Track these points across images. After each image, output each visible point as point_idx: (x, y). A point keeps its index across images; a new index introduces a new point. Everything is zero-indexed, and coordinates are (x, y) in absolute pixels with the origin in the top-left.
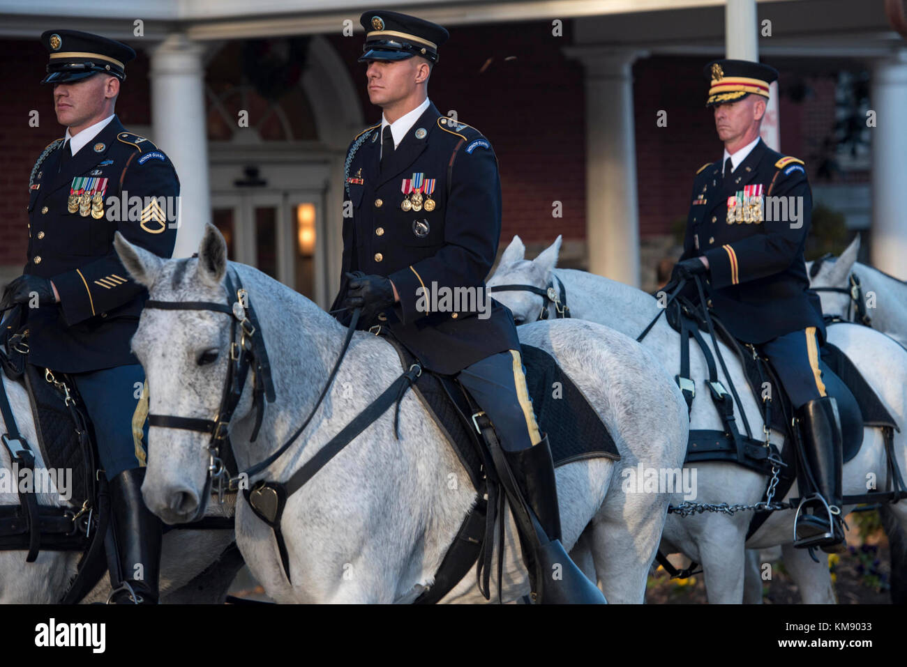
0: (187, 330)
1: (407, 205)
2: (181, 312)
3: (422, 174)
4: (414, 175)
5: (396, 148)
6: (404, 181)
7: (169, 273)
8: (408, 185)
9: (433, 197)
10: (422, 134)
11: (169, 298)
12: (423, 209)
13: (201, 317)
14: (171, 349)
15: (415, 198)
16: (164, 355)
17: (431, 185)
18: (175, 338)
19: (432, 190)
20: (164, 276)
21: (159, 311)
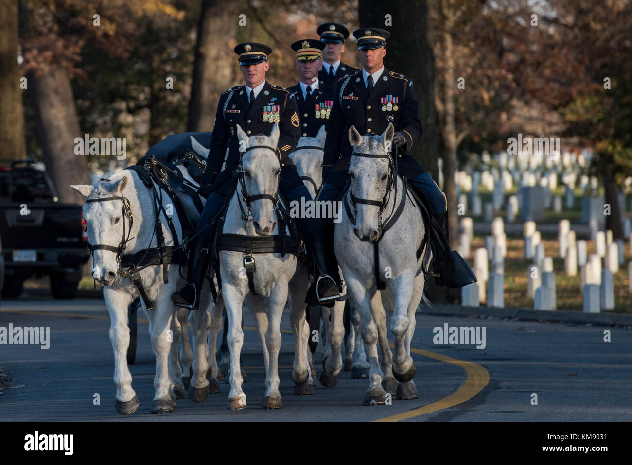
0: (378, 166)
1: (384, 109)
2: (375, 159)
3: (391, 95)
4: (387, 96)
5: (374, 85)
6: (382, 99)
7: (366, 142)
8: (384, 100)
9: (397, 105)
10: (386, 79)
11: (367, 152)
12: (393, 110)
13: (382, 161)
14: (371, 173)
15: (388, 105)
16: (368, 176)
17: (395, 100)
18: (373, 169)
19: (397, 102)
20: (364, 143)
21: (364, 158)
